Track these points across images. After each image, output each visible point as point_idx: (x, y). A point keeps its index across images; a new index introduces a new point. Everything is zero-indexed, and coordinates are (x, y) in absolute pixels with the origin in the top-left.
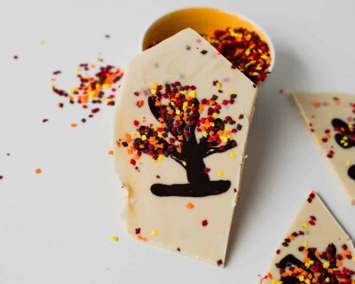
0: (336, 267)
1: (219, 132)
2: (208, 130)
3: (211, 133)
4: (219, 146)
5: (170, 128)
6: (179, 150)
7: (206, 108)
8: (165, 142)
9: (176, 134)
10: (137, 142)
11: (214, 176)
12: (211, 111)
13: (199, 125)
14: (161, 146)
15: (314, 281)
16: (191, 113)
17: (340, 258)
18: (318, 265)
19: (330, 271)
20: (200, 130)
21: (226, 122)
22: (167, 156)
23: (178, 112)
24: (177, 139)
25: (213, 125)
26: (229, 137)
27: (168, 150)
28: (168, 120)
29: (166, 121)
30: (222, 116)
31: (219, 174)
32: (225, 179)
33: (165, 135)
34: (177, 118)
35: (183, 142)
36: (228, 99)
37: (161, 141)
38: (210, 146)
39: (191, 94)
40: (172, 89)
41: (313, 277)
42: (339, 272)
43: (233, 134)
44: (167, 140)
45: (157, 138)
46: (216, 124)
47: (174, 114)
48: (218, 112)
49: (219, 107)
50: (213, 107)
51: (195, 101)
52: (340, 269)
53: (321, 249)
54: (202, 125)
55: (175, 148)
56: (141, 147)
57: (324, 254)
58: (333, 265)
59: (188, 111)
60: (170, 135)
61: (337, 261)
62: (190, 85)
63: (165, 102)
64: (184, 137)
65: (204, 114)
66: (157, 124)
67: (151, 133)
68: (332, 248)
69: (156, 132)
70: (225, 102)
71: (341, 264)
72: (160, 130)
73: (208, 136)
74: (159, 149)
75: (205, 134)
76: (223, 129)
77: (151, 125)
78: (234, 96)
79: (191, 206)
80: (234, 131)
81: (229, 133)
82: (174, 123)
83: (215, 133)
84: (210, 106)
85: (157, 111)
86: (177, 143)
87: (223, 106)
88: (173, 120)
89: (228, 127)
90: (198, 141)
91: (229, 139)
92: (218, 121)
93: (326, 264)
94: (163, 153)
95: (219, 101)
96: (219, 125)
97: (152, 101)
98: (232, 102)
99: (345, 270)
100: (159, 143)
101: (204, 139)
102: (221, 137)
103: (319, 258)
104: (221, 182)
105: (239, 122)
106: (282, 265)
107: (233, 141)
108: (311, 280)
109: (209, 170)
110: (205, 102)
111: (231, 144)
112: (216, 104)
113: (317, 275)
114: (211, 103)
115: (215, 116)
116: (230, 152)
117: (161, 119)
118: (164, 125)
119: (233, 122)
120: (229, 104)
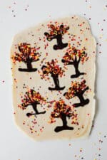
4: (35, 60)
5: (23, 54)
6: (25, 60)
7: (33, 50)
8: (22, 58)
16: (29, 51)
18: (51, 67)
19: (53, 67)
21: (37, 54)
22: (23, 62)
23: (26, 51)
28: (23, 52)
32: (36, 68)
35: (27, 58)
39: (29, 46)
40: (25, 45)
43: (39, 57)
51: (30, 48)
53: (50, 62)
54: (31, 54)
56: (16, 59)
58: (54, 65)
60: (23, 56)
62: (29, 44)
63: (22, 48)
66: (20, 53)
67: (19, 56)
68: (53, 61)
70: (37, 49)
72: (21, 55)
74: (21, 60)
76: (36, 56)
78: (39, 47)
79: (28, 74)
82: (25, 53)
83: (34, 56)
86: (25, 58)
92: (35, 54)
93: (52, 65)
98: (39, 49)
102: (36, 58)
106: (42, 69)
107: (39, 59)
109: (32, 65)
110: (32, 48)
112: (35, 49)
115: (35, 52)
119: (39, 54)
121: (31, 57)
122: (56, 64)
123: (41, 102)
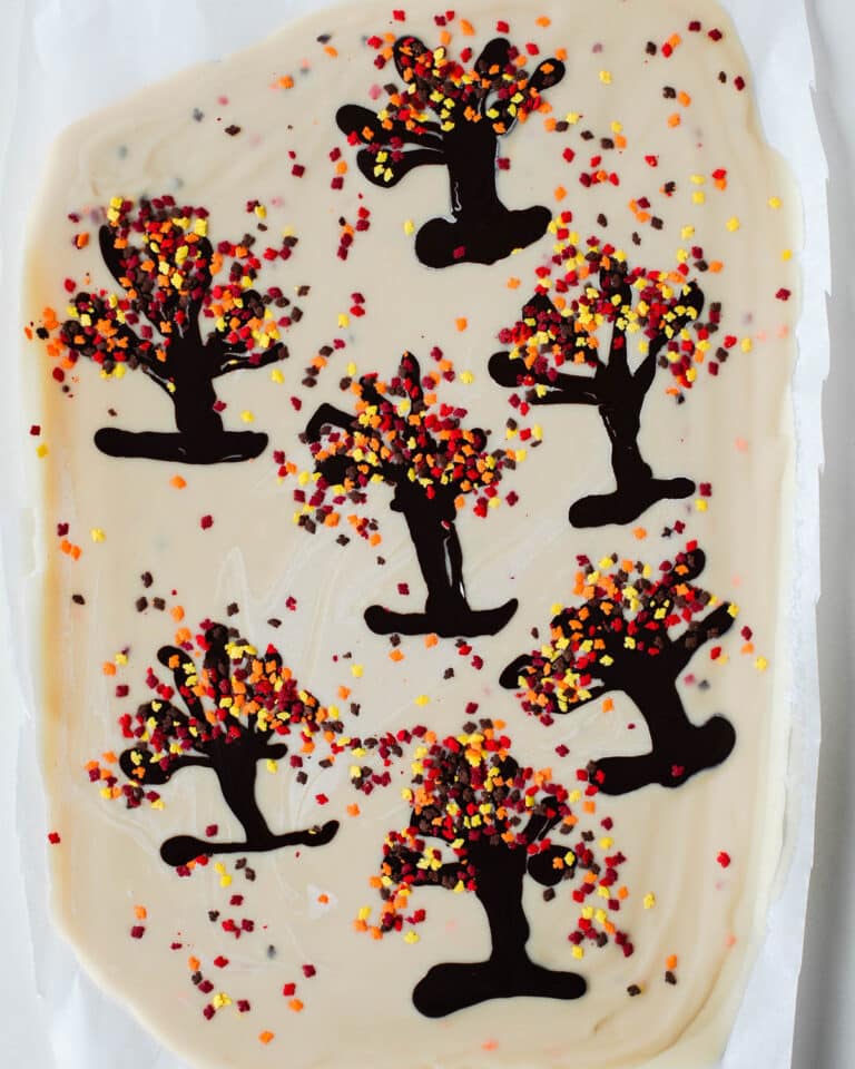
0: (426, 408)
1: (252, 323)
2: (228, 316)
3: (235, 323)
4: (248, 354)
5: (143, 303)
6: (161, 356)
7: (228, 262)
8: (131, 335)
9: (156, 320)
10: (71, 329)
11: (233, 421)
12: (237, 272)
13: (209, 302)
14: (123, 343)
15: (385, 453)
16: (194, 270)
17: (431, 383)
18: (390, 418)
19: (415, 421)
20: (209, 314)
21: (269, 300)
22: (134, 367)
23: (164, 267)
24: (159, 329)
25: (239, 303)
26: (272, 334)
27: (138, 355)
28: (142, 284)
29: (136, 286)
30: (261, 285)
31: (246, 418)
32: (256, 429)
33: (133, 319)
34: (161, 281)
35: (172, 336)
36: (278, 246)
37: (123, 331)
38: (229, 352)
39: (197, 227)
40: (156, 212)
41: (382, 444)
42: (433, 417)
43: (283, 330)
44: (137, 329)
45: (115, 324)
46: (245, 303)
47: (156, 272)
48: (253, 276)
49: (257, 265)
50: (244, 263)
51: (203, 245)
52: (434, 409)
53: (388, 372)
54: (215, 304)
55: (152, 349)
56: (78, 342)
57: (396, 381)
58: (418, 404)
59: (188, 266)
60: (143, 320)
61: (426, 392)
62: (196, 205)
63: (137, 240)
64: (174, 326)
65: (221, 276)
66: (114, 291)
67: (101, 310)
68: (410, 364)
69: (113, 312)
70: (271, 254)
71: (434, 398)
72: (122, 304)
73: (228, 329)
74: (117, 349)
75: (220, 324)
76: (261, 316)
77: (103, 293)
78: (291, 242)
79: (181, 483)
80: (285, 322)
81: (274, 326)
82: (155, 292)
83: (244, 322)
84: (237, 259)
85: (117, 261)
86: (158, 339)
87: (265, 263)
88: (152, 286)
89: (273, 313)
90: (205, 339)
91: (272, 341)
92: (250, 297)
93: (403, 406)
94: (127, 360)
95: (258, 251)
96: (254, 305)
97: (106, 236)
98: (286, 254)
99: (445, 410)
100: (119, 336)
101: (217, 336)
102: (255, 334)
103: (387, 396)
104: (249, 434)
105: (296, 301)
107: (281, 345)
108: (378, 454)
109: (222, 406)
110: (226, 248)
111: (276, 352)
112: (250, 255)
113: (387, 437)
114: (239, 252)
115: (246, 282)
116: (272, 370)
117: (125, 281)
118: (131, 296)
119: (284, 302)
120: (279, 260)
121: (208, 325)
122: (441, 396)
123: (293, 740)
